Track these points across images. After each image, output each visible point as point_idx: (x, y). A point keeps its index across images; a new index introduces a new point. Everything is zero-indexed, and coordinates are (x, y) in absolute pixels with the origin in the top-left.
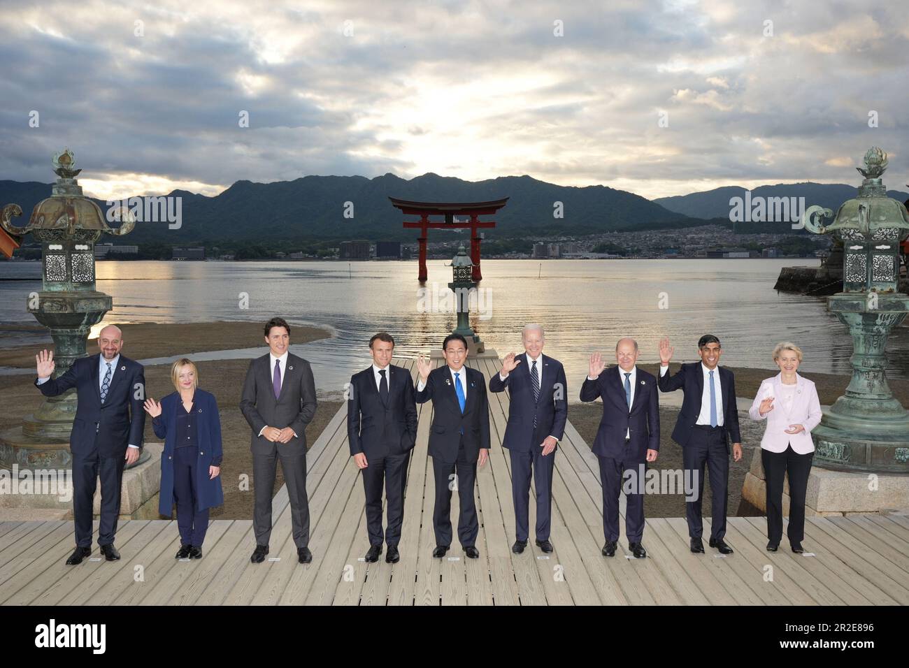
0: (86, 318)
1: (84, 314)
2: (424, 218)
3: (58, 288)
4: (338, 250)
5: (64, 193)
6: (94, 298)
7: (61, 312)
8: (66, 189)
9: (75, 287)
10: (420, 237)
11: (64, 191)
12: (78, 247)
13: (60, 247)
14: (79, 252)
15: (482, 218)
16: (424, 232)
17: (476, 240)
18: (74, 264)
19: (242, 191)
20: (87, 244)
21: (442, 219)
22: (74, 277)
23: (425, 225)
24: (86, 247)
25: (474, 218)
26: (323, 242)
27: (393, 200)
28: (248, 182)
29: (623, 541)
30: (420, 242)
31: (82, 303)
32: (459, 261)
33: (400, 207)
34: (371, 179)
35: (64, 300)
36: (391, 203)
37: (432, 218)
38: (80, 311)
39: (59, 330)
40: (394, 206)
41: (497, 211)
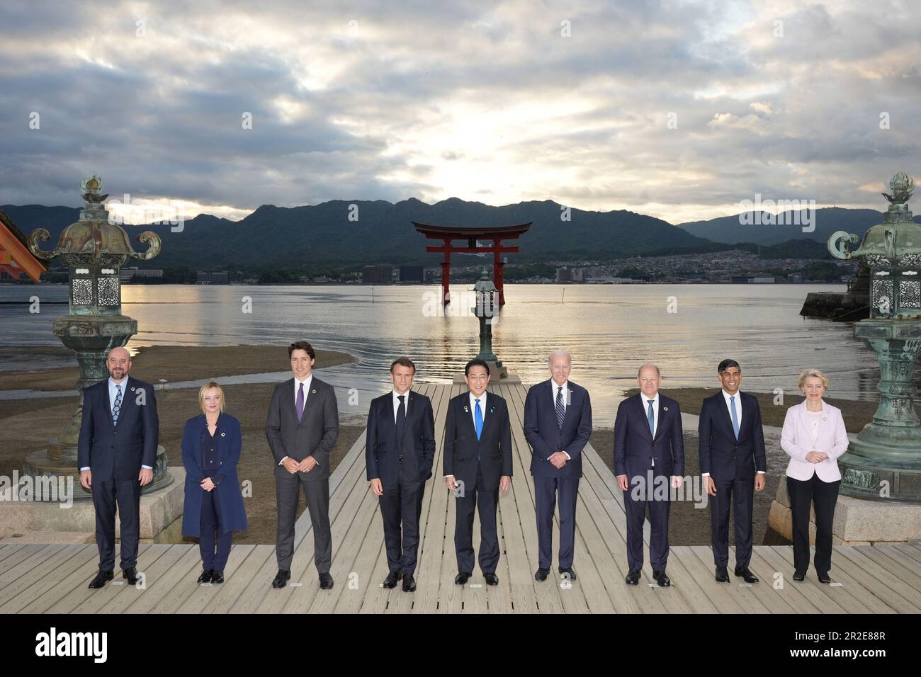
0: (111, 341)
1: (110, 338)
2: (448, 242)
3: (84, 312)
4: (361, 274)
5: (91, 218)
6: (119, 322)
7: (86, 336)
8: (93, 214)
9: (102, 311)
10: (443, 262)
11: (91, 216)
12: (104, 271)
13: (86, 271)
14: (106, 276)
15: (505, 243)
16: (447, 257)
17: (499, 265)
18: (101, 288)
19: (267, 216)
20: (114, 269)
21: (465, 243)
22: (100, 301)
23: (448, 249)
24: (112, 271)
25: (497, 243)
26: (347, 266)
27: (416, 225)
28: (272, 207)
29: (647, 568)
30: (443, 267)
31: (108, 327)
32: (482, 286)
33: (423, 232)
34: (395, 203)
35: (90, 323)
36: (413, 228)
37: (455, 243)
38: (105, 335)
39: (85, 354)
40: (418, 230)
41: (520, 235)
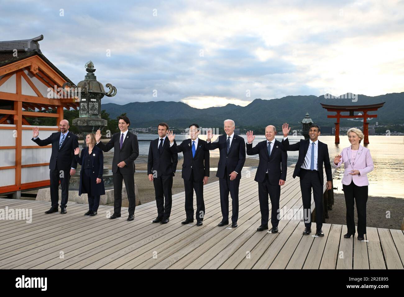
0: (93, 128)
1: (92, 126)
2: (339, 113)
3: (84, 116)
4: (301, 130)
5: (88, 79)
6: (96, 120)
7: (83, 125)
8: (89, 77)
9: (90, 116)
10: (336, 122)
11: (88, 78)
12: (92, 100)
13: (85, 100)
14: (93, 102)
15: (369, 113)
16: (338, 120)
17: (366, 124)
18: (90, 106)
19: (257, 103)
20: (96, 99)
21: (348, 113)
22: (90, 112)
23: (339, 117)
24: (95, 100)
25: (365, 113)
26: (294, 127)
27: (323, 105)
28: (260, 100)
30: (336, 125)
31: (91, 122)
32: (305, 121)
33: (326, 108)
34: (318, 96)
35: (84, 120)
36: (321, 106)
37: (342, 113)
38: (90, 125)
39: (85, 133)
40: (323, 107)
41: (378, 109)
